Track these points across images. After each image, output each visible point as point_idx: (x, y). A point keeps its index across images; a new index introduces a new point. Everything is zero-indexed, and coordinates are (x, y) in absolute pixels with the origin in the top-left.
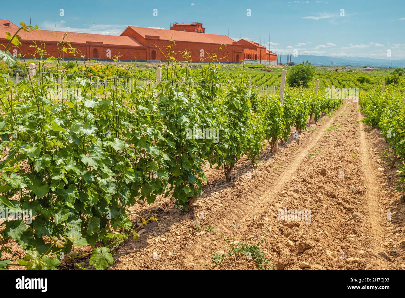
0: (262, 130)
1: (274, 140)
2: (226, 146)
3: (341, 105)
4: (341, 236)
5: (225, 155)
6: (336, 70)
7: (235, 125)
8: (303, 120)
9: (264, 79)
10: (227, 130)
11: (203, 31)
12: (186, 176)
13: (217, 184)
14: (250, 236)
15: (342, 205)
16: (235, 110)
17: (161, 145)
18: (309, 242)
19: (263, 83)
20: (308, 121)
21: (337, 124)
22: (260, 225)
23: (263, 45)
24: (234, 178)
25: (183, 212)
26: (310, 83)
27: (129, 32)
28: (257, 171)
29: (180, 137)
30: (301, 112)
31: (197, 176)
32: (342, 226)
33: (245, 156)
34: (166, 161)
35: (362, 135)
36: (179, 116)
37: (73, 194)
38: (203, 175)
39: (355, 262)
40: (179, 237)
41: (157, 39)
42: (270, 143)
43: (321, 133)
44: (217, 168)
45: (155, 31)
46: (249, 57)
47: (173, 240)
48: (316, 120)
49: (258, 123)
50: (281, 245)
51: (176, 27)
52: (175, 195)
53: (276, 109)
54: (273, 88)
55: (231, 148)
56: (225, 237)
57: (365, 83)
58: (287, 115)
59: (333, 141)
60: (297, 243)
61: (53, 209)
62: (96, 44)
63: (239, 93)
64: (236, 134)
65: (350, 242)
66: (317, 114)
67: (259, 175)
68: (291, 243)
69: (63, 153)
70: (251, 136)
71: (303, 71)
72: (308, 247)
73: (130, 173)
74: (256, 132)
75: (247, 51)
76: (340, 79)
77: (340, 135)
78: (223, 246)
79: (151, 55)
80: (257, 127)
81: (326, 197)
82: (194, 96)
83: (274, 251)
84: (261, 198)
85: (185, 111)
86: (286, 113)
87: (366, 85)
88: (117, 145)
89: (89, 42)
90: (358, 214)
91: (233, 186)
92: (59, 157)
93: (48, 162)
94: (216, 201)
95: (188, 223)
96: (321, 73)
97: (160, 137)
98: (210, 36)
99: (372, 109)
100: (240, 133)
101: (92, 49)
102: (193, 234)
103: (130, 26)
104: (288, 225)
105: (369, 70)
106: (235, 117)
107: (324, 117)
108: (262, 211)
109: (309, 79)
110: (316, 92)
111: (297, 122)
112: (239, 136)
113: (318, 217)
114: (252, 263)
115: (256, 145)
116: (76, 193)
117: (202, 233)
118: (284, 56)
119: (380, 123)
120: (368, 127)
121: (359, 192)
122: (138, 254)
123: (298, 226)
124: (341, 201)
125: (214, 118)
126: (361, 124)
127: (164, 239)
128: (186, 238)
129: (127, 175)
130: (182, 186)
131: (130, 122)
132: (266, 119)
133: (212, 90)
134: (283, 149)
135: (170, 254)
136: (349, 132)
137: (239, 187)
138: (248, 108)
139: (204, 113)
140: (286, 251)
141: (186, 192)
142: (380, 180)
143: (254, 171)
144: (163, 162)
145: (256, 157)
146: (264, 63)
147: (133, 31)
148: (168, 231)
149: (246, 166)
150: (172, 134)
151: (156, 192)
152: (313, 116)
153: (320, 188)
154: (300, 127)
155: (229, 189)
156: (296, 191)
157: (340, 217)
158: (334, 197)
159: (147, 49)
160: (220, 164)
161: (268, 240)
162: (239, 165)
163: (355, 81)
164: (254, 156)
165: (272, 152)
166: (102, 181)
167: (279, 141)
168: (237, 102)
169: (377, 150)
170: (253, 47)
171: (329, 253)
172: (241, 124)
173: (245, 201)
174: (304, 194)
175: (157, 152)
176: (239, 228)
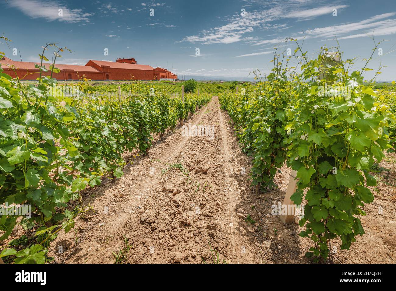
0: (175, 115)
1: (181, 119)
2: (161, 124)
3: (210, 101)
4: (213, 157)
5: (160, 128)
6: (207, 83)
7: (164, 113)
8: (193, 109)
9: (171, 89)
10: (160, 116)
11: (135, 63)
12: (144, 139)
13: (157, 142)
14: (176, 161)
15: (213, 145)
16: (163, 106)
17: (132, 124)
18: (201, 159)
19: (171, 91)
20: (196, 109)
21: (209, 110)
22: (180, 156)
23: (170, 70)
24: (165, 138)
25: (144, 155)
26: (195, 90)
27: (90, 64)
28: (175, 134)
29: (140, 121)
30: (192, 105)
31: (149, 138)
32: (213, 153)
33: (169, 128)
34: (136, 132)
35: (220, 114)
36: (139, 111)
37: (100, 149)
38: (152, 138)
39: (219, 164)
40: (144, 166)
41: (108, 68)
42: (179, 121)
43: (202, 115)
44: (157, 134)
45: (107, 63)
46: (163, 77)
47: (142, 167)
48: (199, 109)
49: (173, 112)
50: (190, 163)
51: (119, 61)
52: (140, 148)
53: (181, 105)
54: (177, 93)
55: (163, 124)
56: (165, 163)
57: (221, 89)
58: (186, 107)
59: (207, 118)
60: (196, 161)
61: (93, 156)
62: (70, 71)
63: (164, 98)
64: (164, 118)
65: (217, 158)
66: (199, 105)
67: (176, 136)
68: (194, 161)
69: (93, 131)
70: (171, 118)
71: (191, 84)
72: (201, 161)
73: (122, 138)
74: (173, 116)
75: (161, 74)
76: (209, 87)
77: (211, 115)
78: (165, 167)
79: (106, 77)
80: (173, 114)
81: (206, 142)
82: (145, 101)
83: (187, 165)
84: (178, 146)
85: (142, 108)
86: (185, 106)
87: (221, 90)
88: (115, 126)
89: (65, 70)
90: (220, 147)
91: (165, 142)
92: (93, 133)
93: (89, 135)
94: (158, 150)
95: (147, 160)
96: (200, 84)
97: (132, 121)
98: (139, 66)
99: (224, 102)
100: (166, 117)
101: (67, 74)
102: (150, 164)
103: (91, 59)
104: (191, 155)
105: (222, 82)
106: (163, 110)
107: (203, 107)
108: (180, 151)
109: (194, 88)
110: (198, 95)
111: (191, 110)
112: (166, 119)
113: (204, 150)
114: (179, 170)
115: (173, 122)
116: (101, 148)
117: (155, 163)
118: (181, 76)
119: (227, 108)
120: (223, 110)
121: (220, 139)
122: (127, 175)
123: (196, 155)
124: (212, 143)
125: (154, 111)
126: (220, 109)
127: (138, 168)
128: (147, 166)
129: (121, 139)
130: (143, 143)
131: (119, 115)
132: (177, 110)
133: (152, 98)
134: (185, 123)
135: (142, 173)
136: (214, 113)
137: (168, 142)
138: (169, 105)
139: (149, 109)
140: (192, 164)
141: (145, 146)
142: (228, 133)
143: (174, 134)
144: (135, 133)
145: (174, 128)
146: (171, 80)
147: (93, 63)
148: (139, 164)
149: (169, 133)
150: (137, 119)
151: (133, 147)
152: (198, 107)
153: (203, 139)
154: (192, 112)
155: (163, 144)
156: (194, 141)
157: (212, 150)
158: (210, 142)
159: (104, 74)
160: (158, 132)
161: (185, 161)
162: (166, 133)
163: (216, 88)
164: (173, 128)
165: (181, 125)
166: (111, 142)
167: (183, 120)
168: (163, 102)
169: (227, 121)
170: (165, 71)
171: (209, 163)
172: (166, 113)
173: (171, 148)
174: (197, 142)
175: (132, 128)
176: (171, 159)
